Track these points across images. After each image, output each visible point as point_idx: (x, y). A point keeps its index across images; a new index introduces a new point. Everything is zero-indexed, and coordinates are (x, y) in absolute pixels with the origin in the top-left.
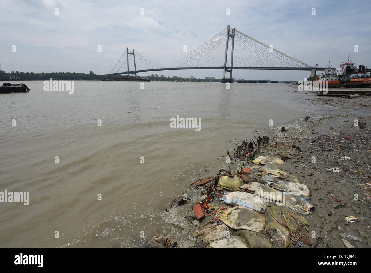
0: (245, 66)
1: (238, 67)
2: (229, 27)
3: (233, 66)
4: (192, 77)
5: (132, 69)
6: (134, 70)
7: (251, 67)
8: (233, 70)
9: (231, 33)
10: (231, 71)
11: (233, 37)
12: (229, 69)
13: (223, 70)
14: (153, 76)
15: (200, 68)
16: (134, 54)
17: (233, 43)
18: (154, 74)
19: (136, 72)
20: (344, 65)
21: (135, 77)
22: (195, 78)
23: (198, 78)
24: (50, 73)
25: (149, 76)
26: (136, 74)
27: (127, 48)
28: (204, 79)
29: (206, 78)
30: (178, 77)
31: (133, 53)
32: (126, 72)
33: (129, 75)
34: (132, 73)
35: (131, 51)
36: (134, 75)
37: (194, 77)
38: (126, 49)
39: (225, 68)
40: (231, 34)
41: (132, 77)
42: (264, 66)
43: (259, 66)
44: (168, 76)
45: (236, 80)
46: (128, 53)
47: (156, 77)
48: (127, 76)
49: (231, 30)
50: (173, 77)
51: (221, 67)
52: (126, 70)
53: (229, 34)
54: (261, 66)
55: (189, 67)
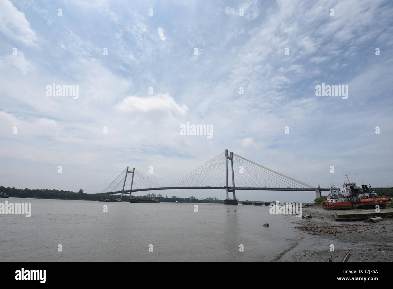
0: (247, 187)
1: (241, 187)
2: (226, 151)
3: (236, 186)
4: (192, 197)
5: (128, 188)
6: (129, 189)
7: (253, 188)
8: (235, 190)
9: (229, 155)
10: (234, 192)
11: (231, 159)
12: (232, 190)
13: (225, 190)
14: (149, 196)
15: (202, 187)
16: (133, 173)
17: (232, 165)
18: (151, 194)
19: (131, 191)
20: (346, 185)
21: (129, 197)
22: (196, 198)
23: (199, 199)
24: (35, 190)
25: (145, 195)
26: (130, 194)
27: (128, 167)
28: (205, 200)
29: (208, 198)
30: (177, 197)
31: (132, 171)
32: (120, 191)
33: (123, 194)
34: (127, 192)
35: (131, 169)
36: (128, 195)
37: (194, 197)
38: (127, 167)
39: (227, 188)
40: (230, 157)
41: (126, 197)
42: (267, 187)
43: (261, 187)
44: (166, 196)
45: (240, 201)
46: (127, 172)
47: (152, 197)
48: (120, 196)
49: (229, 153)
50: (171, 197)
51: (223, 187)
52: (121, 189)
53: (227, 156)
54: (264, 187)
55: (190, 186)
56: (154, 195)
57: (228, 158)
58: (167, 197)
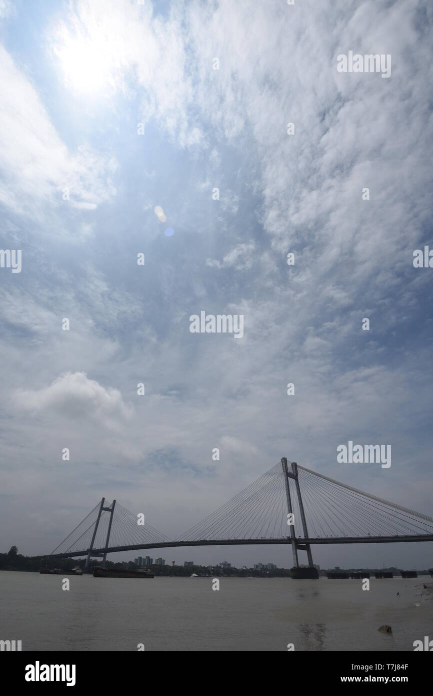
0: (334, 537)
1: (320, 537)
2: (284, 460)
3: (310, 536)
4: (225, 564)
5: (99, 545)
6: (103, 546)
7: (345, 539)
8: (311, 545)
9: (290, 470)
10: (307, 548)
11: (295, 477)
12: (302, 544)
13: (291, 545)
14: (141, 561)
15: (242, 540)
16: (112, 511)
17: (298, 489)
18: (144, 557)
19: (107, 550)
21: (100, 563)
22: (232, 566)
23: (239, 567)
25: (133, 561)
26: (104, 557)
27: (104, 499)
28: (252, 569)
29: (257, 566)
30: (195, 564)
31: (111, 508)
32: (86, 550)
33: (91, 558)
34: (97, 553)
35: (108, 504)
36: (100, 559)
37: (230, 564)
38: (101, 500)
39: (293, 542)
40: (291, 472)
41: (95, 562)
42: (372, 536)
43: (361, 536)
44: (174, 562)
45: (324, 570)
46: (102, 508)
47: (146, 563)
48: (84, 561)
49: (289, 465)
50: (183, 565)
51: (284, 540)
52: (85, 547)
53: (287, 471)
54: (366, 536)
55: (220, 538)
56: (149, 560)
57: (288, 475)
58: (175, 565)
